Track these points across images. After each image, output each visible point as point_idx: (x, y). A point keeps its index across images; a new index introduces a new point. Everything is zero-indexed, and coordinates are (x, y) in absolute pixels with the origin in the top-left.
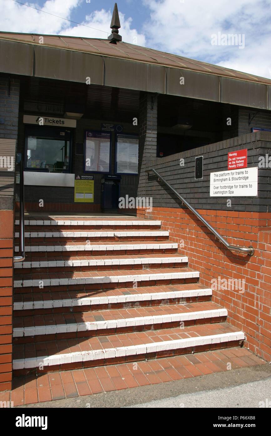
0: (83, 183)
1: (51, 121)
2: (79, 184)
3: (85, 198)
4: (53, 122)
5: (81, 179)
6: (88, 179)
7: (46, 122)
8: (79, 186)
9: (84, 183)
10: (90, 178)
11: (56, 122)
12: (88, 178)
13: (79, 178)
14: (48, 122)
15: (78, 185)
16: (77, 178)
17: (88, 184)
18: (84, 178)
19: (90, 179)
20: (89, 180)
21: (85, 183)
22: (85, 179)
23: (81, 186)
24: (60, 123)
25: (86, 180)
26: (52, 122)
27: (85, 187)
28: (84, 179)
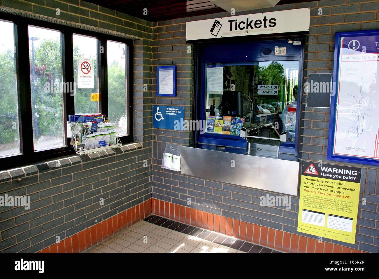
0: (323, 187)
1: (242, 26)
2: (313, 188)
3: (328, 226)
4: (249, 25)
5: (319, 176)
6: (341, 178)
7: (231, 30)
8: (313, 194)
9: (326, 188)
10: (348, 175)
11: (256, 24)
12: (343, 175)
13: (314, 171)
14: (236, 29)
15: (311, 190)
16: (308, 171)
17: (342, 191)
18: (330, 173)
19: (347, 178)
20: (345, 180)
21: (331, 188)
22: (332, 176)
23: (319, 195)
24: (265, 26)
25: (336, 179)
26: (245, 25)
27: (329, 197)
28: (329, 178)
